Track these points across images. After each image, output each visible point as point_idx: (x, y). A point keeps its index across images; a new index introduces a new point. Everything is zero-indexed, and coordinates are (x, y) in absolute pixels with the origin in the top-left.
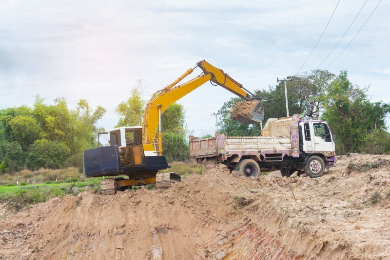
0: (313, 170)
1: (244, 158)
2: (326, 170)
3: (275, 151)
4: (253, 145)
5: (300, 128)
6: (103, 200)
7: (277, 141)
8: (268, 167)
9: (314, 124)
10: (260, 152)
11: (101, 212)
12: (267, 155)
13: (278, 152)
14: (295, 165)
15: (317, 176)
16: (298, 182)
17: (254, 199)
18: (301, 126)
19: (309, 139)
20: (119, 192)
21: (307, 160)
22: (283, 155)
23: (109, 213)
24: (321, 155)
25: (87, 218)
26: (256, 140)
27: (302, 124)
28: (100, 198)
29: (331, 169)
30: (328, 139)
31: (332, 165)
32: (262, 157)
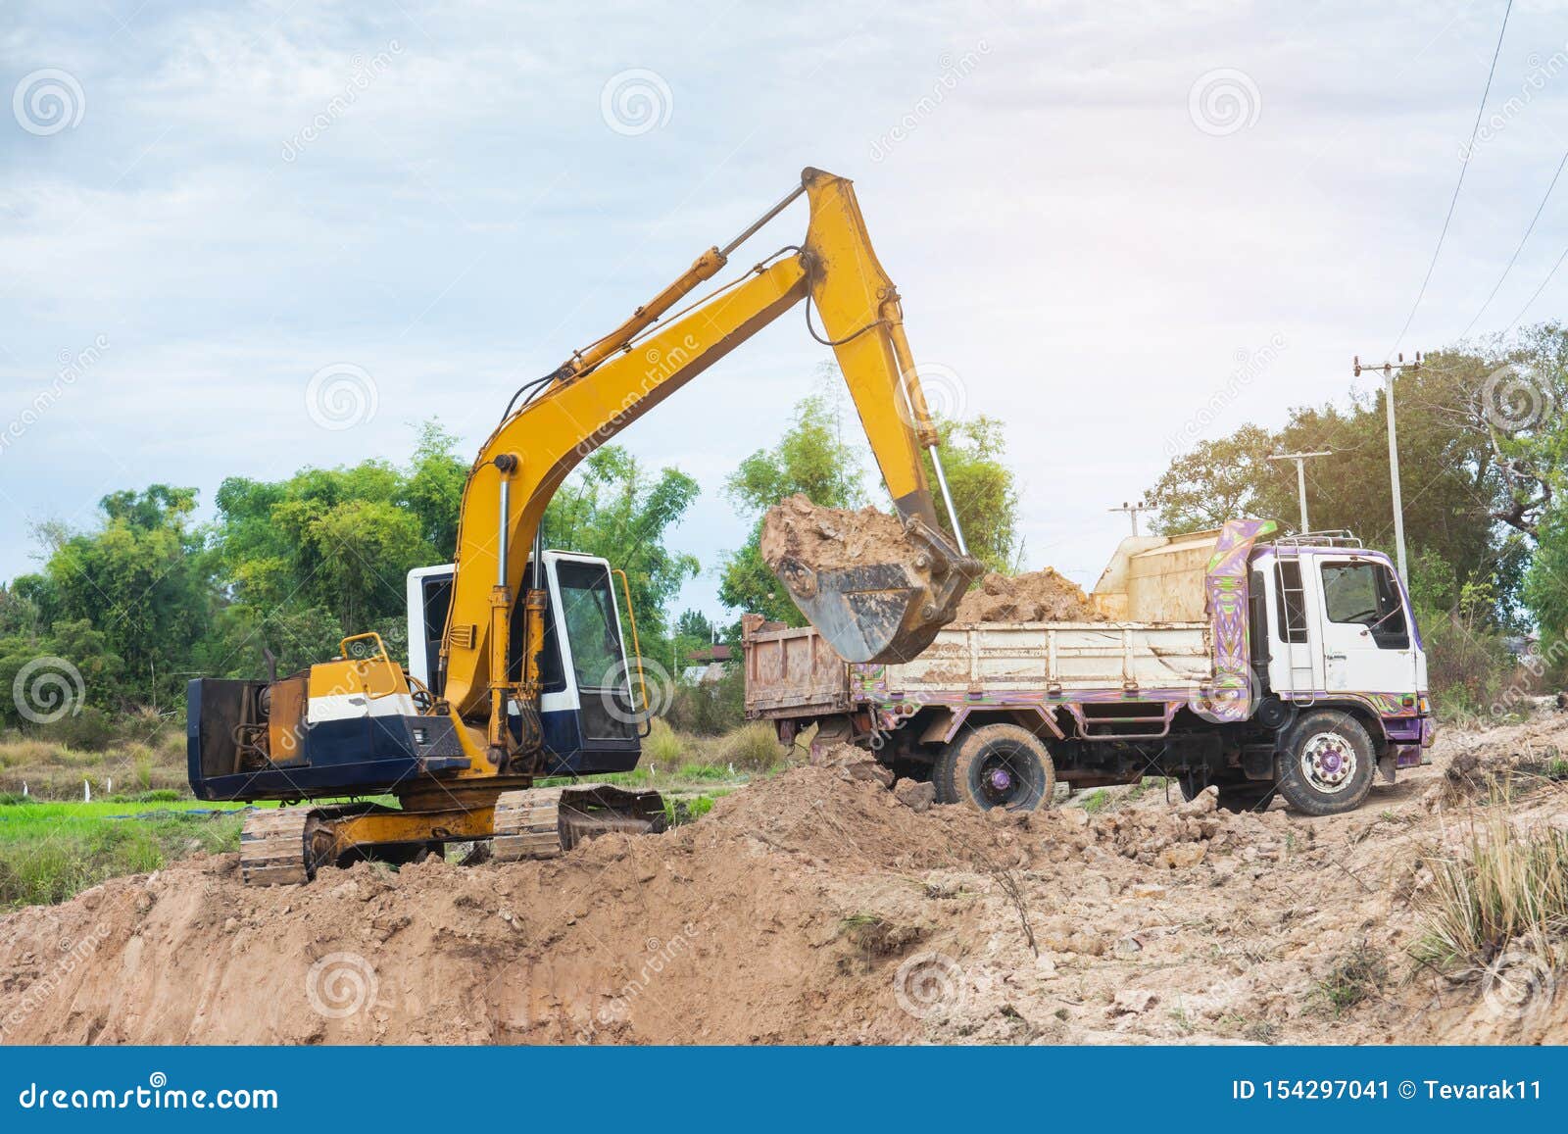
0: (1315, 776)
1: (978, 719)
2: (1380, 780)
3: (1133, 693)
4: (1025, 664)
5: (1254, 582)
6: (247, 911)
7: (1141, 643)
8: (1098, 766)
9: (1325, 566)
10: (1055, 695)
11: (223, 966)
12: (1089, 709)
13: (1143, 698)
14: (1234, 759)
15: (1333, 805)
16: (1219, 839)
17: (928, 926)
18: (1260, 575)
19: (1300, 637)
20: (325, 872)
21: (1288, 733)
22: (1171, 711)
23: (258, 973)
24: (1356, 710)
25: (163, 990)
26: (1038, 640)
27: (1266, 565)
28: (230, 901)
29: (1403, 775)
30: (1391, 635)
31: (1412, 757)
32: (1063, 715)
